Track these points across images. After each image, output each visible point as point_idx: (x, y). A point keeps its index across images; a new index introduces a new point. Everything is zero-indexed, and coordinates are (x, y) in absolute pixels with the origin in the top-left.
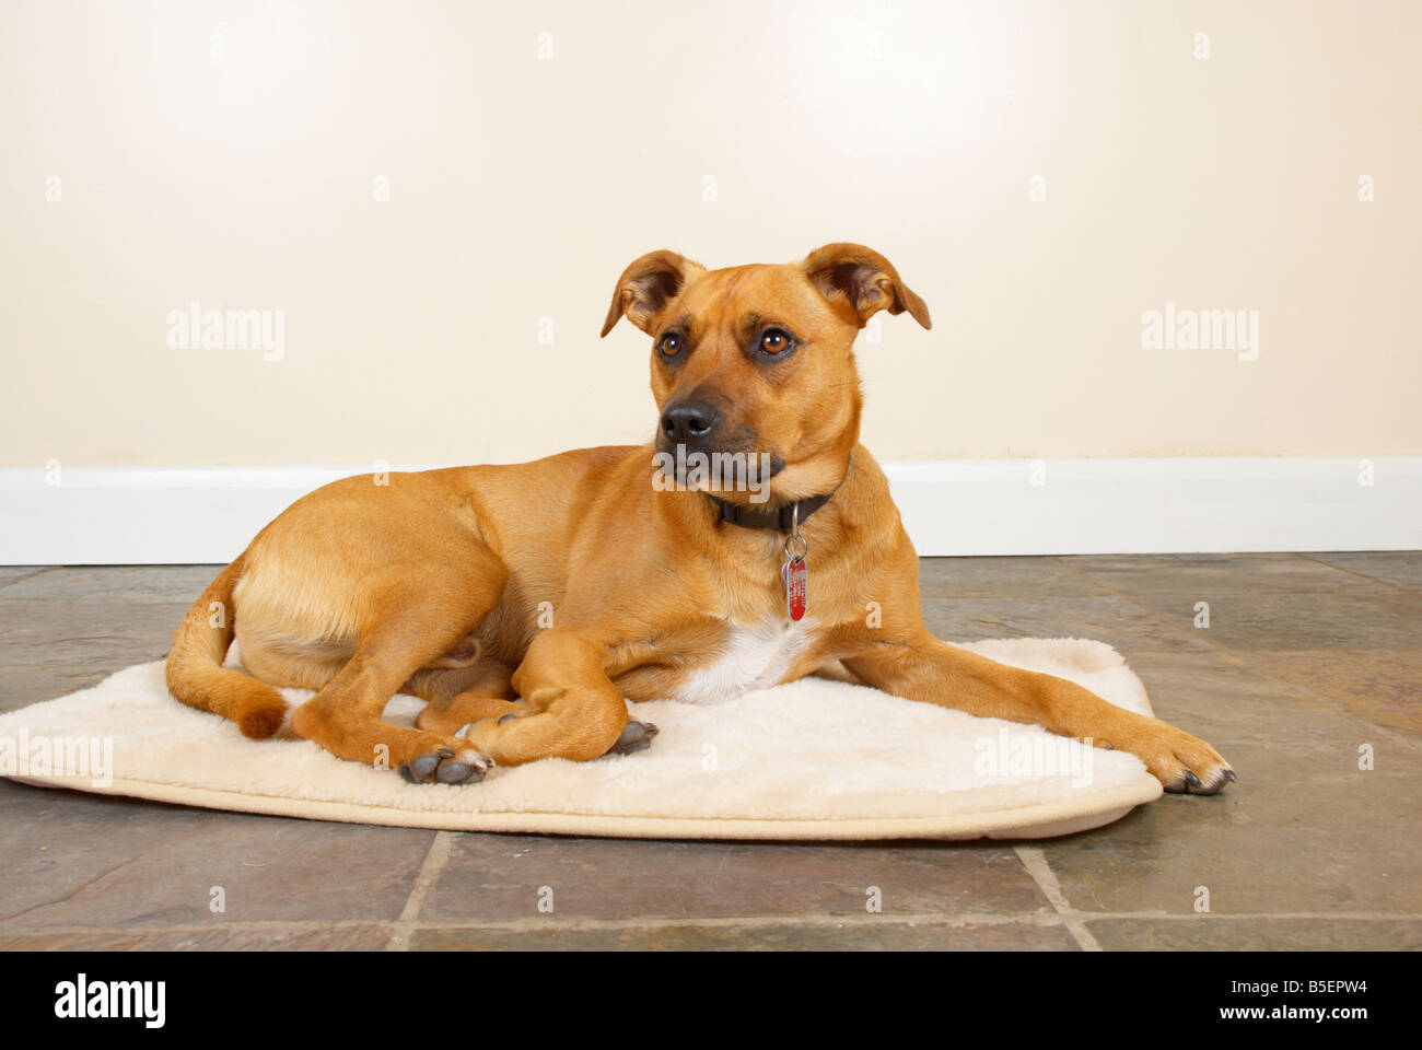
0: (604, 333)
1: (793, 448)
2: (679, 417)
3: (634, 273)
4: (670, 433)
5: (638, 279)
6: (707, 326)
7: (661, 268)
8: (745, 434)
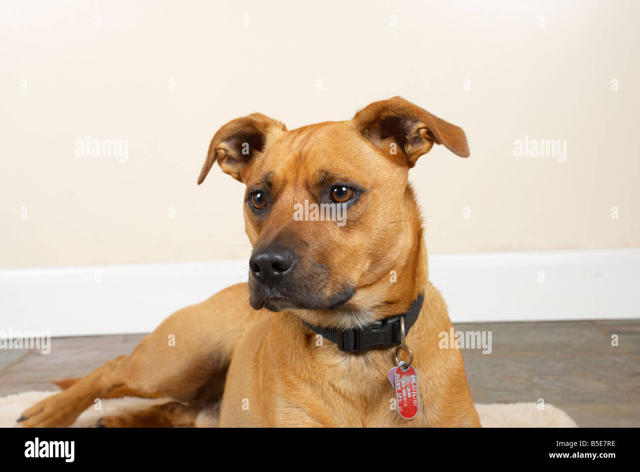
0: (201, 181)
1: (363, 275)
2: (263, 260)
3: (224, 135)
4: (257, 274)
5: (228, 139)
6: (285, 182)
7: (248, 130)
8: (320, 270)
